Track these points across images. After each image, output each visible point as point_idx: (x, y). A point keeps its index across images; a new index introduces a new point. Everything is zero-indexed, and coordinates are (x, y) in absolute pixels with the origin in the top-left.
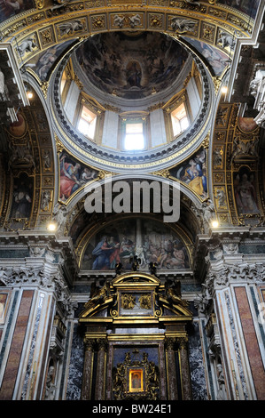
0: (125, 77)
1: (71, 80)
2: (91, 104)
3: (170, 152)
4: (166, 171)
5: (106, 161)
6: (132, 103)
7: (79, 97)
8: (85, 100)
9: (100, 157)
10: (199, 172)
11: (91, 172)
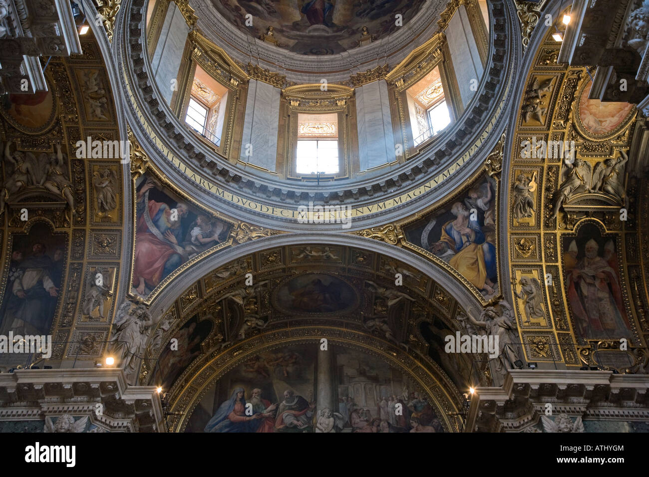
2: (215, 62)
3: (404, 184)
4: (395, 228)
5: (249, 201)
6: (313, 64)
7: (187, 42)
8: (201, 51)
9: (236, 189)
10: (476, 233)
11: (214, 225)
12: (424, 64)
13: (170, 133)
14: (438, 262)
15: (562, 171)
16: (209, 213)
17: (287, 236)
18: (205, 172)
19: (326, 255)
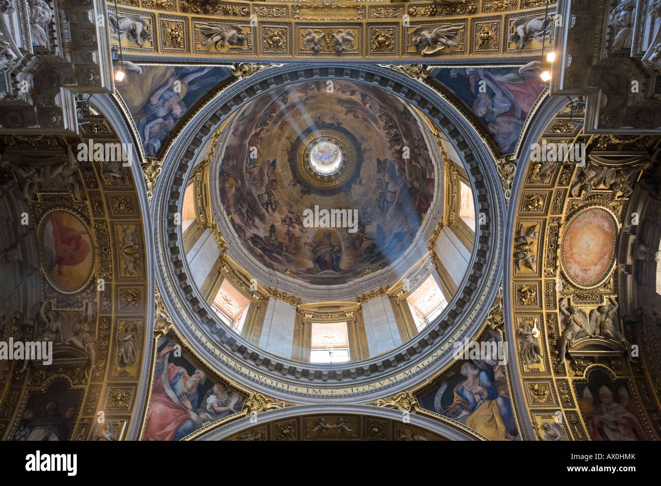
0: (309, 254)
1: (206, 226)
2: (241, 280)
3: (412, 358)
4: (408, 395)
5: (265, 378)
6: (325, 291)
7: (217, 262)
8: (228, 269)
9: (253, 366)
10: (488, 389)
11: (230, 394)
12: (419, 276)
13: (195, 307)
14: (454, 424)
15: (560, 318)
16: (226, 381)
17: (301, 407)
18: (225, 348)
19: (340, 427)
